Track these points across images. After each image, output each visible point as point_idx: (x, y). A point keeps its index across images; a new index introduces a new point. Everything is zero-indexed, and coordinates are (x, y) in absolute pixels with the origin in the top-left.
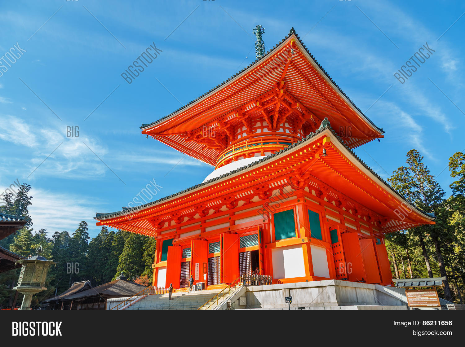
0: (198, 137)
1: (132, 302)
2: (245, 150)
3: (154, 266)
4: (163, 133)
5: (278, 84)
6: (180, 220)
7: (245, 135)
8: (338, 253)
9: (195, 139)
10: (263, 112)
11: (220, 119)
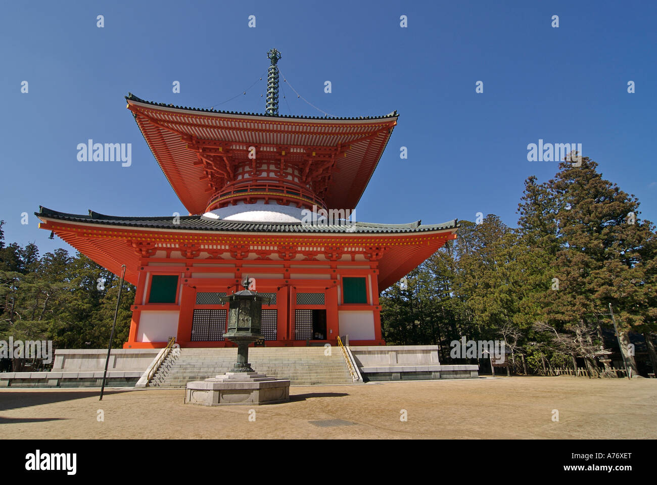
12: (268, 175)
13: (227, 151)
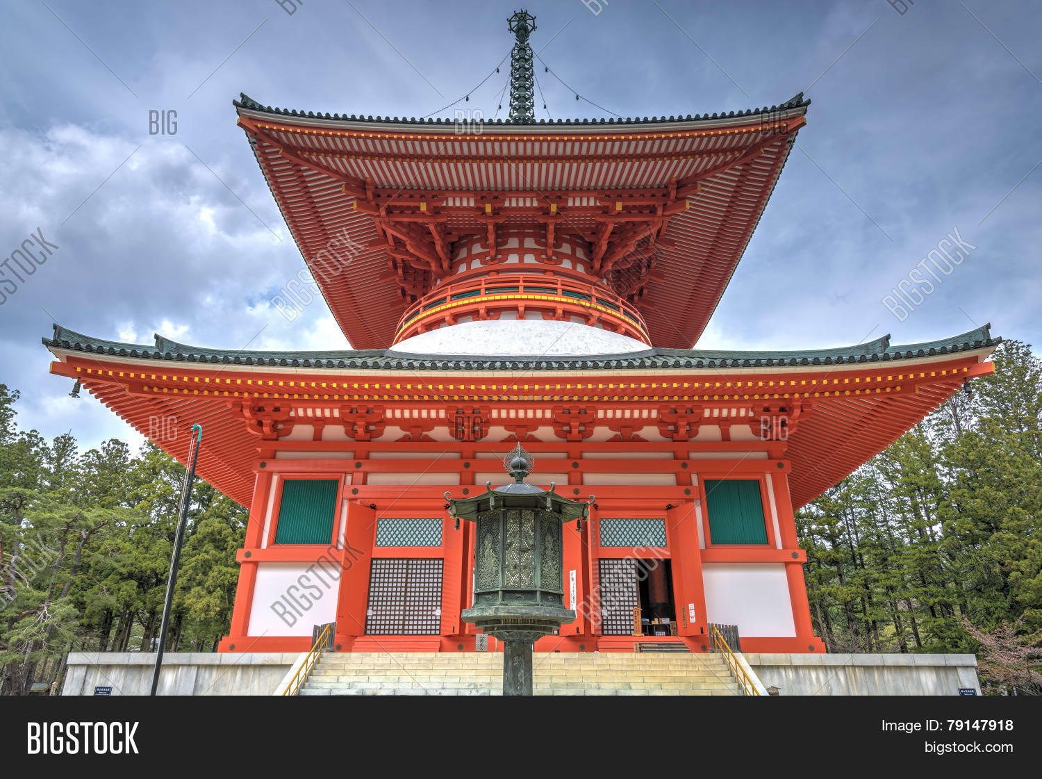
12: (521, 260)
13: (437, 211)
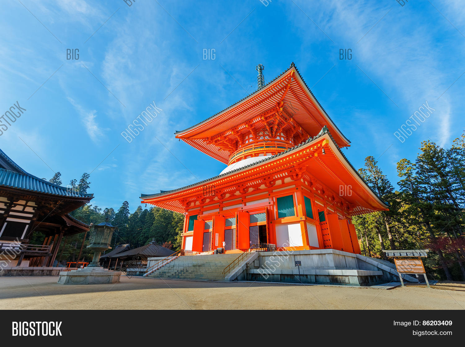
0: (216, 142)
1: (169, 261)
2: (252, 151)
3: (183, 235)
4: (191, 138)
5: (279, 104)
6: (203, 201)
7: (251, 140)
8: (325, 229)
9: (214, 143)
10: (266, 124)
11: (234, 128)
